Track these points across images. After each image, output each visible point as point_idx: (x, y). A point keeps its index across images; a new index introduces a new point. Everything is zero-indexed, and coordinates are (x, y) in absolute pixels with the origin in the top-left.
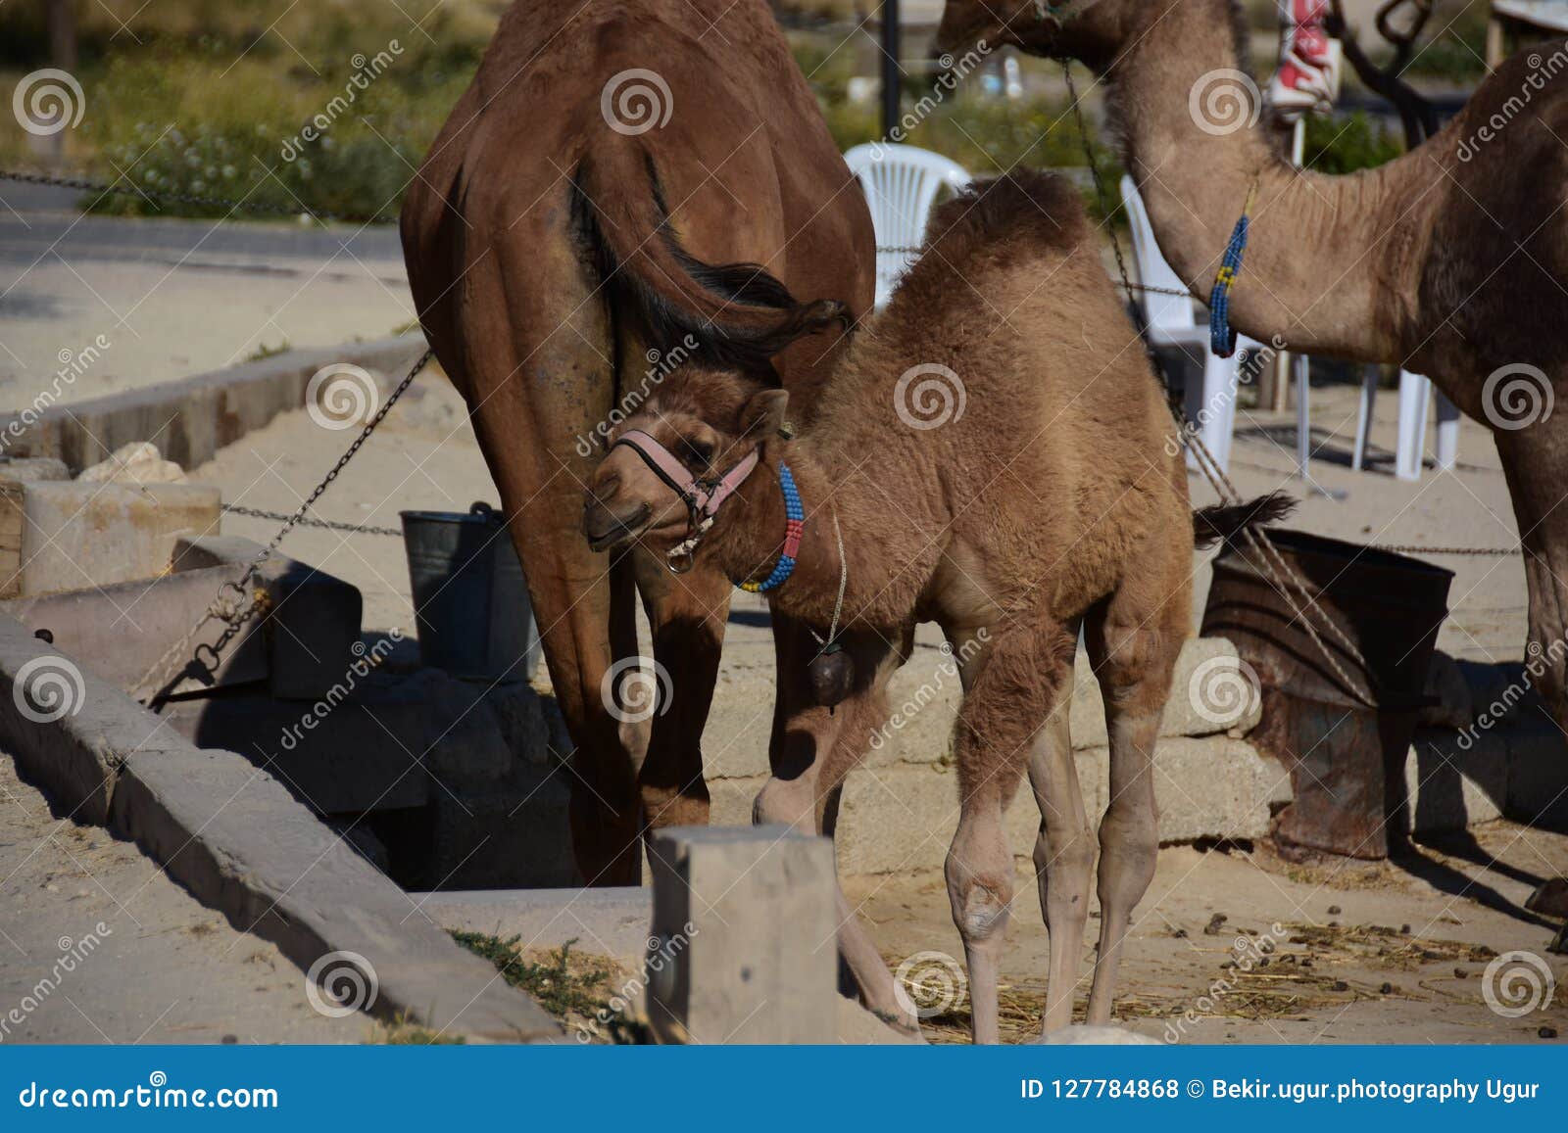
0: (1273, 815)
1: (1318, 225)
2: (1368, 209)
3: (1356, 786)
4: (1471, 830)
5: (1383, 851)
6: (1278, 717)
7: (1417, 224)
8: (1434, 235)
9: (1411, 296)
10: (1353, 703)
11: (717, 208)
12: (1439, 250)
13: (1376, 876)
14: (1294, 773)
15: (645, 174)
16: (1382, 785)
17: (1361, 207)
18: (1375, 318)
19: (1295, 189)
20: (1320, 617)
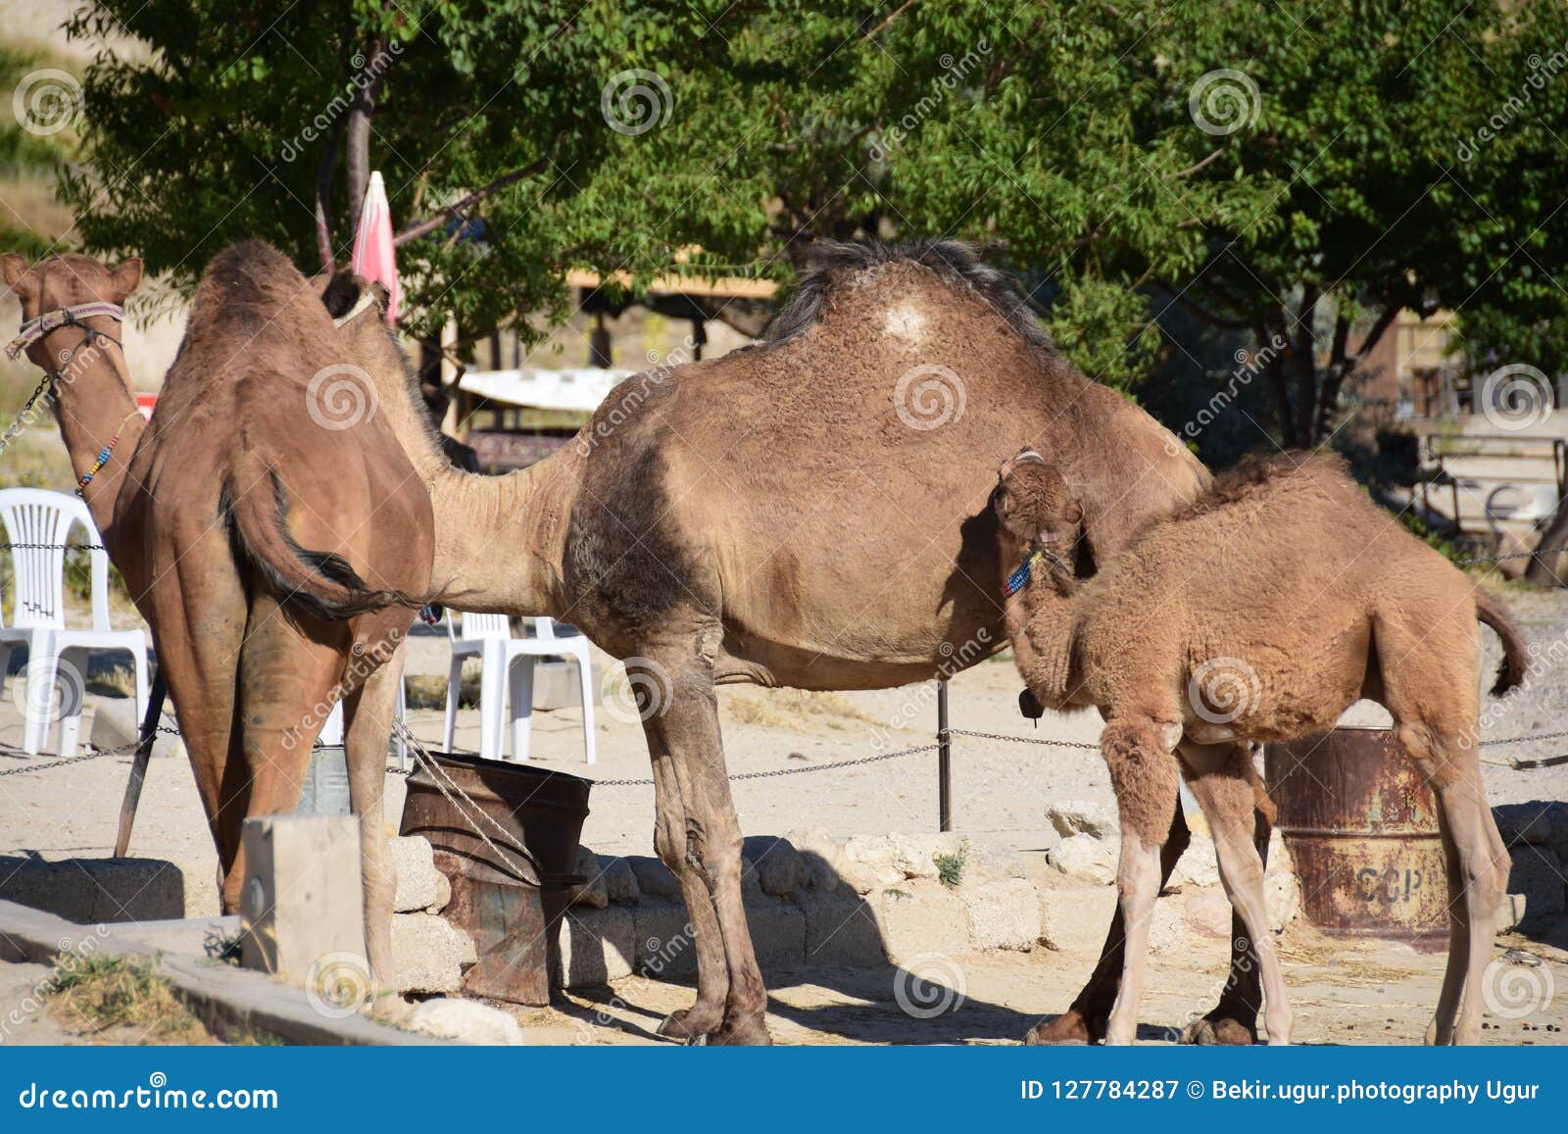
0: (463, 974)
1: (485, 513)
2: (522, 499)
3: (526, 948)
4: (609, 984)
5: (546, 999)
6: (464, 898)
7: (560, 509)
8: (573, 517)
9: (557, 564)
10: (521, 884)
11: (324, 501)
12: (577, 528)
13: (543, 1017)
14: (477, 940)
15: (271, 486)
16: (544, 947)
17: (516, 498)
18: (533, 581)
19: (464, 488)
20: (489, 822)
